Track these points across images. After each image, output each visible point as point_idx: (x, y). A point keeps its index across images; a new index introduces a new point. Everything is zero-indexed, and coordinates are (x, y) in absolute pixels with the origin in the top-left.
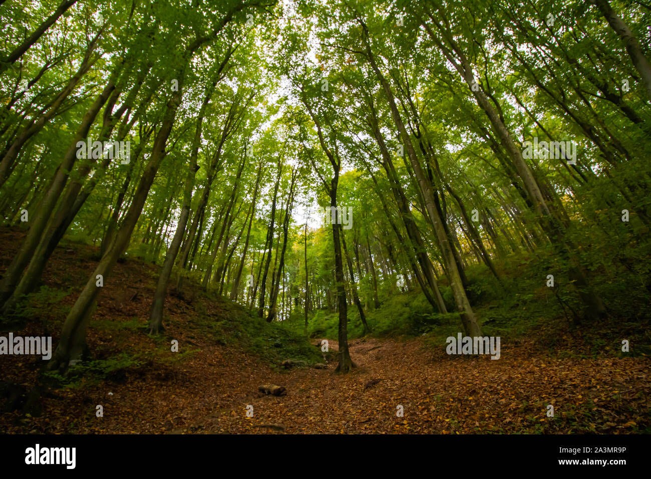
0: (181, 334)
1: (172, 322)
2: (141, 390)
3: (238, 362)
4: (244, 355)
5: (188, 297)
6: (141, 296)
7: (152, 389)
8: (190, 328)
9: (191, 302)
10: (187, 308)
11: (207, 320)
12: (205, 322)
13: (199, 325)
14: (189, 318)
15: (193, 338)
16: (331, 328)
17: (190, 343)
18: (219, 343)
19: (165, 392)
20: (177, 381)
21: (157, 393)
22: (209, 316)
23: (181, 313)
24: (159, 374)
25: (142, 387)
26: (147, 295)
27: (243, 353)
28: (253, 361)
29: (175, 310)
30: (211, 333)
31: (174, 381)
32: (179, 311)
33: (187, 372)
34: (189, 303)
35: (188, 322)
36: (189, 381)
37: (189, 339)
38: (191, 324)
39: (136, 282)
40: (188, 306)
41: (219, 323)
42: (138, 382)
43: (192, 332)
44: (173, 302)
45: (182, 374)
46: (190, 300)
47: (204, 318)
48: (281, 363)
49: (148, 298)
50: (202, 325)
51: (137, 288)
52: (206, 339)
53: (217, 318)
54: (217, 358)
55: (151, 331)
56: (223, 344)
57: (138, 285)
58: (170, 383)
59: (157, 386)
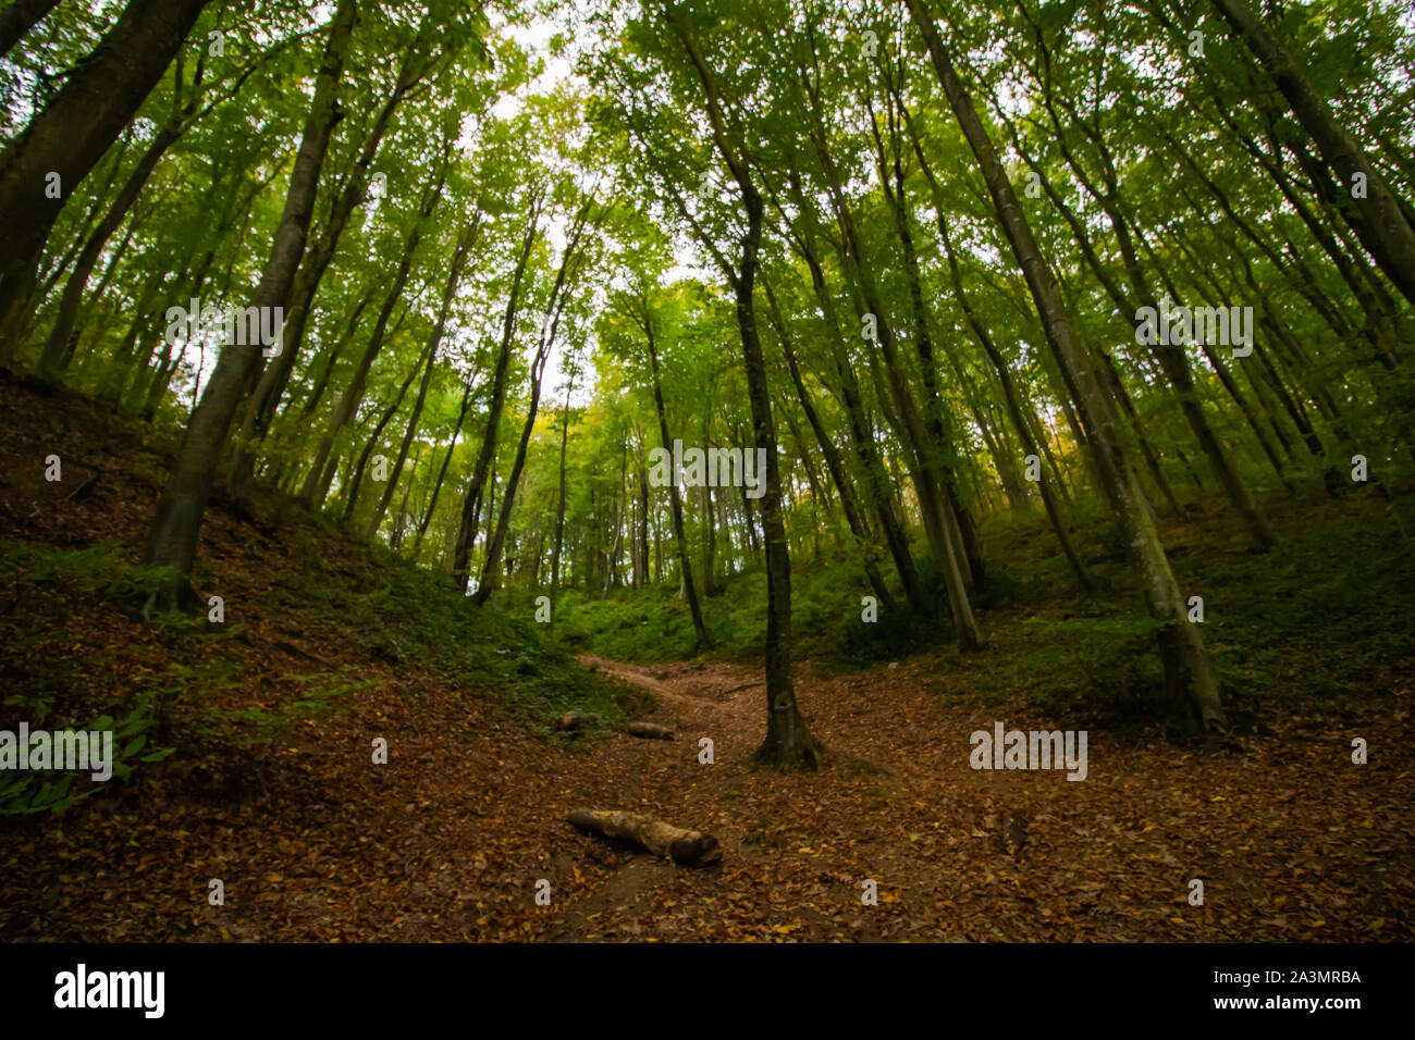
0: (256, 618)
1: (222, 579)
2: (120, 855)
3: (449, 718)
4: (458, 695)
5: (265, 515)
6: (111, 490)
7: (171, 844)
8: (283, 603)
9: (273, 530)
10: (264, 546)
11: (329, 585)
12: (326, 592)
13: (307, 597)
14: (275, 577)
15: (297, 634)
16: (600, 631)
17: (291, 650)
18: (380, 655)
19: (232, 856)
20: (274, 802)
21: (197, 864)
22: (332, 575)
23: (246, 556)
24: (197, 770)
25: (120, 838)
26: (132, 492)
27: (454, 689)
28: (486, 713)
29: (226, 546)
30: (349, 623)
31: (265, 800)
32: (241, 552)
33: (304, 757)
34: (267, 532)
35: (272, 584)
36: (321, 797)
37: (286, 639)
38: (284, 594)
39: (90, 452)
40: (267, 541)
41: (363, 598)
42: (106, 815)
43: (292, 617)
44: (218, 522)
45: (288, 768)
46: (271, 525)
47: (318, 580)
48: (560, 722)
49: (133, 499)
50: (317, 599)
51: (94, 468)
52: (339, 641)
53: (354, 582)
54: (386, 702)
55: (152, 599)
56: (393, 661)
57: (97, 460)
58: (247, 811)
59: (192, 827)
